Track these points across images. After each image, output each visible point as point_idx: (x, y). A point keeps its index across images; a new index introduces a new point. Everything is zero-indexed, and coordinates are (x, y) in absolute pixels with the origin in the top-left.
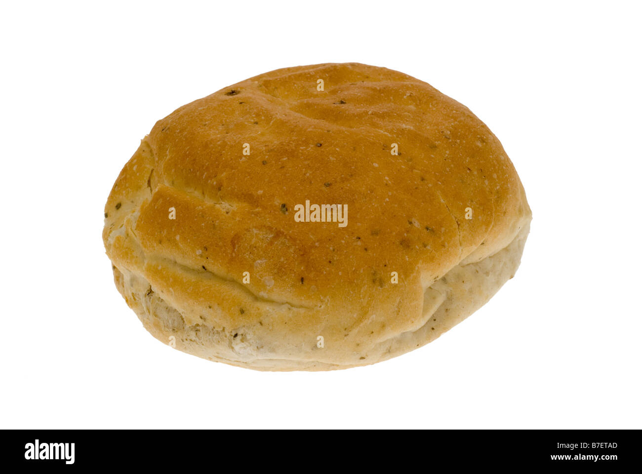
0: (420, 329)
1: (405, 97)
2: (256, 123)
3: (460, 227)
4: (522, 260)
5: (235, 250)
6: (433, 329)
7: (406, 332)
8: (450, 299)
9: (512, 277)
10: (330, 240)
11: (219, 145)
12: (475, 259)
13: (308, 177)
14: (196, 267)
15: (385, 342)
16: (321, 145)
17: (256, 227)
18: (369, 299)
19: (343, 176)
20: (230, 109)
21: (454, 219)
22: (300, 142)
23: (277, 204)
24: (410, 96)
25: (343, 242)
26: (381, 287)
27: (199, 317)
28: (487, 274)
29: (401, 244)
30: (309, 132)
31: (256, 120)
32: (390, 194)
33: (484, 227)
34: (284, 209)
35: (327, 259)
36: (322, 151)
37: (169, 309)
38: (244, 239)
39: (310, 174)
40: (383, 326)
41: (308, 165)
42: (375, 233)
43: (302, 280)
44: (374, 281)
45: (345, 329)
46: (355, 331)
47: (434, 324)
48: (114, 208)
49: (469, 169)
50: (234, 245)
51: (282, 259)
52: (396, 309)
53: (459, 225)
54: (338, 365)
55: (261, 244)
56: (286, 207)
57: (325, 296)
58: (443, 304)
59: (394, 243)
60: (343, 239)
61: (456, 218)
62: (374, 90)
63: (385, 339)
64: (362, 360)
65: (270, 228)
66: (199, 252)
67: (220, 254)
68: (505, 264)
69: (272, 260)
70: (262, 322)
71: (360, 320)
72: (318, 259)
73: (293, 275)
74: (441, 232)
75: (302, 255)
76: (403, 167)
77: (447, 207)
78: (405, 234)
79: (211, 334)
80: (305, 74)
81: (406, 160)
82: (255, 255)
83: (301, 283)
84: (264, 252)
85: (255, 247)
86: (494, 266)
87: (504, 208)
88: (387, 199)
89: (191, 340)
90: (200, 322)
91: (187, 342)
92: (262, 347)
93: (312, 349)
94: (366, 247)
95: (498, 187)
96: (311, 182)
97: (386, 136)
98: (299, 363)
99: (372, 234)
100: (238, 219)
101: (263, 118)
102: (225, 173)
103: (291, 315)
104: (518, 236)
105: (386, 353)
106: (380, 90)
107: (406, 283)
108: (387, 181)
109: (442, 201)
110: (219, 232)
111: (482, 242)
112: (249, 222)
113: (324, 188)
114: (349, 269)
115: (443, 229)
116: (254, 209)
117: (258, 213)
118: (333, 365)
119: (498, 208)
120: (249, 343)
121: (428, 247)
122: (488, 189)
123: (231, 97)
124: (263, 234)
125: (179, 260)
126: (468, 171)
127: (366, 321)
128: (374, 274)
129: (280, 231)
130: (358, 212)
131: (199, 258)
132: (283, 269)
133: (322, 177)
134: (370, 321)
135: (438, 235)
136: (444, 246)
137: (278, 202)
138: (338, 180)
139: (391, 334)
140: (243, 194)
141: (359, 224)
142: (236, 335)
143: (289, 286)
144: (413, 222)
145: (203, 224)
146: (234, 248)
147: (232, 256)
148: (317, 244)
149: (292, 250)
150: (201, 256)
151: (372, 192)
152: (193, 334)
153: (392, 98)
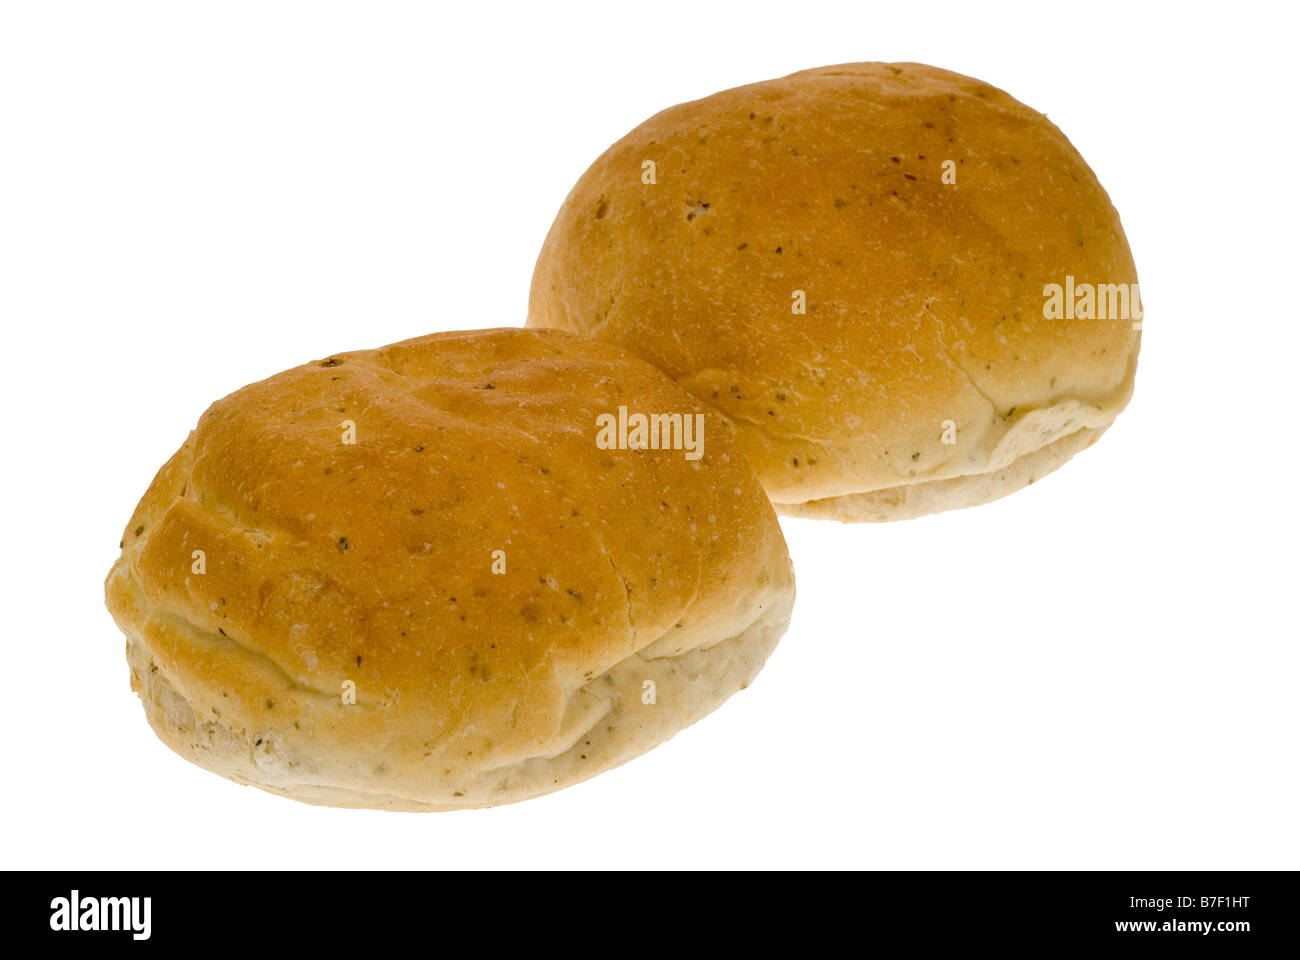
0: (562, 755)
1: (597, 385)
2: (343, 411)
3: (631, 595)
4: (769, 662)
5: (264, 605)
6: (584, 757)
7: (535, 758)
8: (616, 710)
9: (744, 687)
10: (406, 599)
11: (271, 441)
12: (668, 649)
13: (388, 499)
14: (211, 631)
15: (496, 772)
16: (422, 449)
17: (297, 572)
18: (464, 697)
19: (444, 499)
20: (315, 386)
21: (621, 580)
22: (392, 443)
23: (333, 537)
24: (606, 383)
25: (427, 603)
26: (485, 680)
27: (211, 710)
28: (693, 676)
29: (523, 613)
30: (412, 428)
31: (343, 405)
32: (515, 532)
33: (678, 599)
34: (343, 546)
35: (399, 628)
36: (420, 459)
37: (177, 697)
38: (278, 589)
39: (393, 494)
40: (489, 745)
41: (394, 479)
42: (481, 593)
43: (359, 660)
44: (473, 670)
45: (426, 744)
46: (442, 748)
47: (585, 750)
48: (133, 534)
49: (665, 504)
50: (262, 597)
51: (331, 625)
52: (511, 718)
53: (629, 591)
54: (428, 805)
55: (301, 598)
56: (345, 542)
57: (393, 689)
58: (604, 719)
59: (510, 611)
60: (427, 600)
61: (625, 579)
62: (550, 371)
63: (495, 767)
64: (458, 798)
65: (318, 575)
66: (214, 606)
67: (243, 611)
68: (731, 663)
69: (315, 625)
70: (300, 725)
71: (449, 730)
72: (386, 628)
73: (346, 651)
74: (594, 600)
75: (363, 620)
76: (546, 491)
77: (611, 560)
78: (531, 599)
79: (229, 739)
80: (459, 341)
81: (553, 482)
82: (293, 616)
83: (356, 664)
84: (305, 612)
85: (293, 603)
86: (709, 666)
87: (724, 572)
88: (510, 542)
89: (203, 747)
90: (213, 718)
91: (197, 749)
92: (298, 764)
93: (375, 774)
94: (463, 614)
95: (714, 538)
96: (391, 507)
97: (529, 440)
98: (365, 796)
99: (476, 595)
100: (272, 556)
101: (355, 403)
102: (267, 484)
103: (341, 716)
104: (760, 621)
105: (500, 789)
106: (558, 373)
107: (527, 677)
108: (514, 512)
109: (603, 550)
110: (243, 575)
111: (676, 622)
112: (288, 563)
113: (411, 518)
114: (432, 648)
115: (598, 595)
116: (299, 542)
117: (303, 549)
118: (421, 804)
119: (710, 570)
120: (277, 756)
121: (569, 623)
122: (693, 539)
123: (325, 369)
124: (307, 583)
125: (190, 618)
126: (662, 507)
127: (457, 734)
128: (474, 658)
129: (332, 580)
130: (459, 557)
131: (214, 615)
132: (331, 641)
133: (411, 498)
134: (466, 734)
135: (588, 604)
136: (598, 623)
137: (335, 534)
138: (436, 505)
139: (504, 759)
140: (286, 518)
141: (457, 577)
142: (259, 742)
143: (339, 667)
144: (548, 582)
145: (222, 563)
146: (263, 603)
147: (259, 615)
148: (385, 604)
149: (346, 612)
150: (217, 612)
151: (486, 527)
152: (205, 736)
153: (574, 385)
